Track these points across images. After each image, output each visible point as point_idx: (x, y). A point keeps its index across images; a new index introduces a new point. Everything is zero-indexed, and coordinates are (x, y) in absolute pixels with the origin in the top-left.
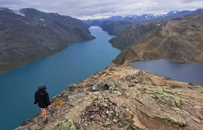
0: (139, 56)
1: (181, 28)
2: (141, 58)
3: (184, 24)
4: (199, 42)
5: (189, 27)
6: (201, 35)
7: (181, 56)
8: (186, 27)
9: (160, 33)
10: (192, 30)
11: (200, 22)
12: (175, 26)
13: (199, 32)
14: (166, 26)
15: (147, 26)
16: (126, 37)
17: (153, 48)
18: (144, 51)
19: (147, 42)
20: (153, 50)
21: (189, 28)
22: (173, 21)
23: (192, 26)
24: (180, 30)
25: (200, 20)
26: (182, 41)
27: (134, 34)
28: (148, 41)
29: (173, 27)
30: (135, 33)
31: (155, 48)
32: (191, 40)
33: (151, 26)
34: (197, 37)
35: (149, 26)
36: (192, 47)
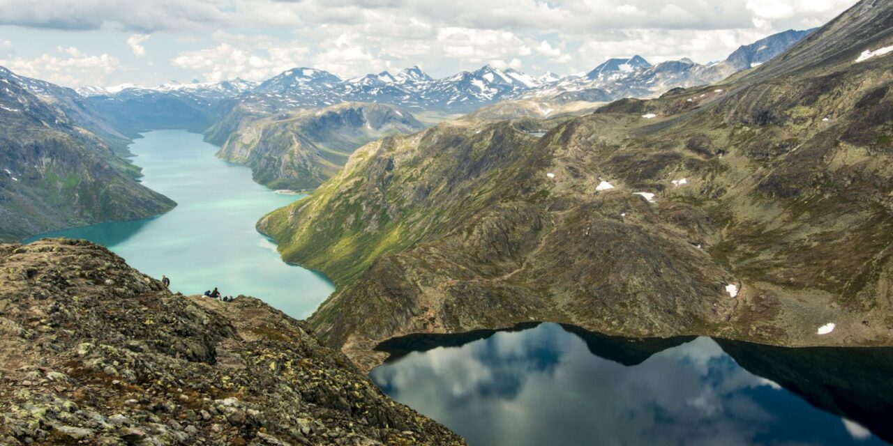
0: (426, 309)
1: (640, 158)
2: (432, 320)
3: (656, 137)
4: (724, 231)
5: (677, 150)
6: (731, 191)
7: (635, 303)
8: (665, 152)
9: (538, 183)
10: (693, 166)
11: (724, 126)
12: (616, 142)
13: (721, 179)
14: (572, 143)
15: (480, 138)
16: (361, 199)
17: (501, 264)
18: (452, 281)
19: (470, 232)
20: (498, 272)
21: (677, 157)
22: (603, 116)
23: (691, 146)
24: (635, 165)
25: (726, 120)
26: (645, 226)
27: (411, 185)
28: (473, 225)
29: (604, 148)
30: (411, 179)
31: (509, 263)
32: (682, 221)
33: (498, 139)
34: (715, 204)
35: (487, 141)
36: (689, 258)
